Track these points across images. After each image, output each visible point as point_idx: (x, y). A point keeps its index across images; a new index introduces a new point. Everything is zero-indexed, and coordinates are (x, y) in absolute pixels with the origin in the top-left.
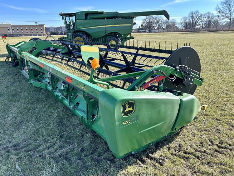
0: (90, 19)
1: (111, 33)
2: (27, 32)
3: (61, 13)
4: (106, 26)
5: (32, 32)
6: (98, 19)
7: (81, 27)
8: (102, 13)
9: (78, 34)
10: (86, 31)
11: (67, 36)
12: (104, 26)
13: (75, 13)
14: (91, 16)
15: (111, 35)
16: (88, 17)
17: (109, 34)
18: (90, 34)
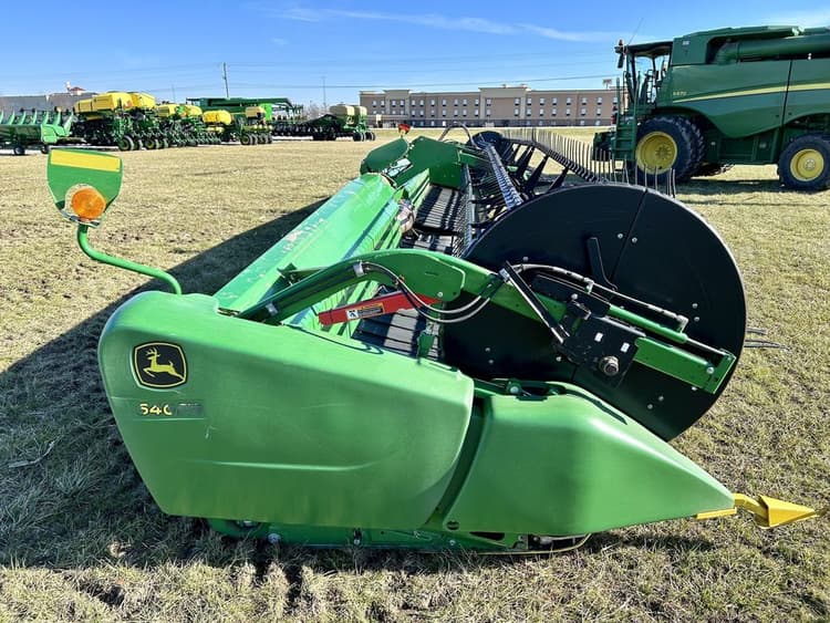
0: (728, 60)
1: (814, 118)
2: (568, 112)
3: (621, 44)
4: (791, 88)
5: (584, 111)
6: (764, 58)
7: (685, 94)
8: (785, 33)
9: (663, 119)
10: (698, 109)
11: (619, 126)
12: (785, 89)
13: (672, 40)
14: (733, 50)
15: (811, 125)
16: (721, 53)
17: (802, 119)
18: (713, 121)
